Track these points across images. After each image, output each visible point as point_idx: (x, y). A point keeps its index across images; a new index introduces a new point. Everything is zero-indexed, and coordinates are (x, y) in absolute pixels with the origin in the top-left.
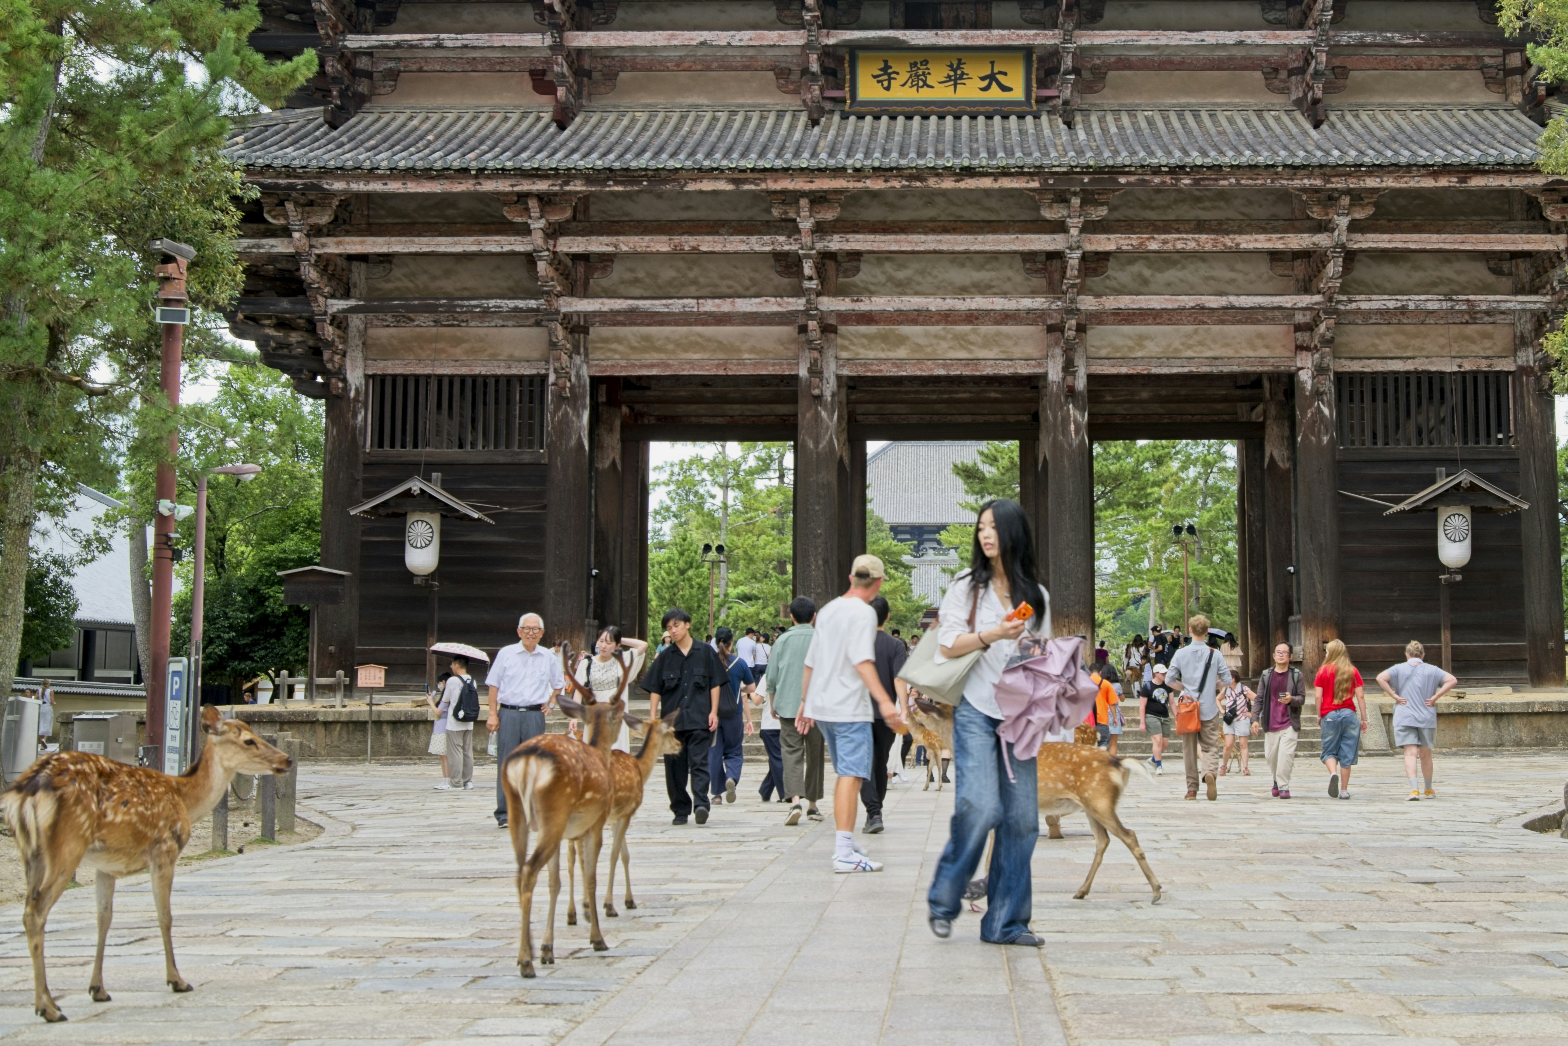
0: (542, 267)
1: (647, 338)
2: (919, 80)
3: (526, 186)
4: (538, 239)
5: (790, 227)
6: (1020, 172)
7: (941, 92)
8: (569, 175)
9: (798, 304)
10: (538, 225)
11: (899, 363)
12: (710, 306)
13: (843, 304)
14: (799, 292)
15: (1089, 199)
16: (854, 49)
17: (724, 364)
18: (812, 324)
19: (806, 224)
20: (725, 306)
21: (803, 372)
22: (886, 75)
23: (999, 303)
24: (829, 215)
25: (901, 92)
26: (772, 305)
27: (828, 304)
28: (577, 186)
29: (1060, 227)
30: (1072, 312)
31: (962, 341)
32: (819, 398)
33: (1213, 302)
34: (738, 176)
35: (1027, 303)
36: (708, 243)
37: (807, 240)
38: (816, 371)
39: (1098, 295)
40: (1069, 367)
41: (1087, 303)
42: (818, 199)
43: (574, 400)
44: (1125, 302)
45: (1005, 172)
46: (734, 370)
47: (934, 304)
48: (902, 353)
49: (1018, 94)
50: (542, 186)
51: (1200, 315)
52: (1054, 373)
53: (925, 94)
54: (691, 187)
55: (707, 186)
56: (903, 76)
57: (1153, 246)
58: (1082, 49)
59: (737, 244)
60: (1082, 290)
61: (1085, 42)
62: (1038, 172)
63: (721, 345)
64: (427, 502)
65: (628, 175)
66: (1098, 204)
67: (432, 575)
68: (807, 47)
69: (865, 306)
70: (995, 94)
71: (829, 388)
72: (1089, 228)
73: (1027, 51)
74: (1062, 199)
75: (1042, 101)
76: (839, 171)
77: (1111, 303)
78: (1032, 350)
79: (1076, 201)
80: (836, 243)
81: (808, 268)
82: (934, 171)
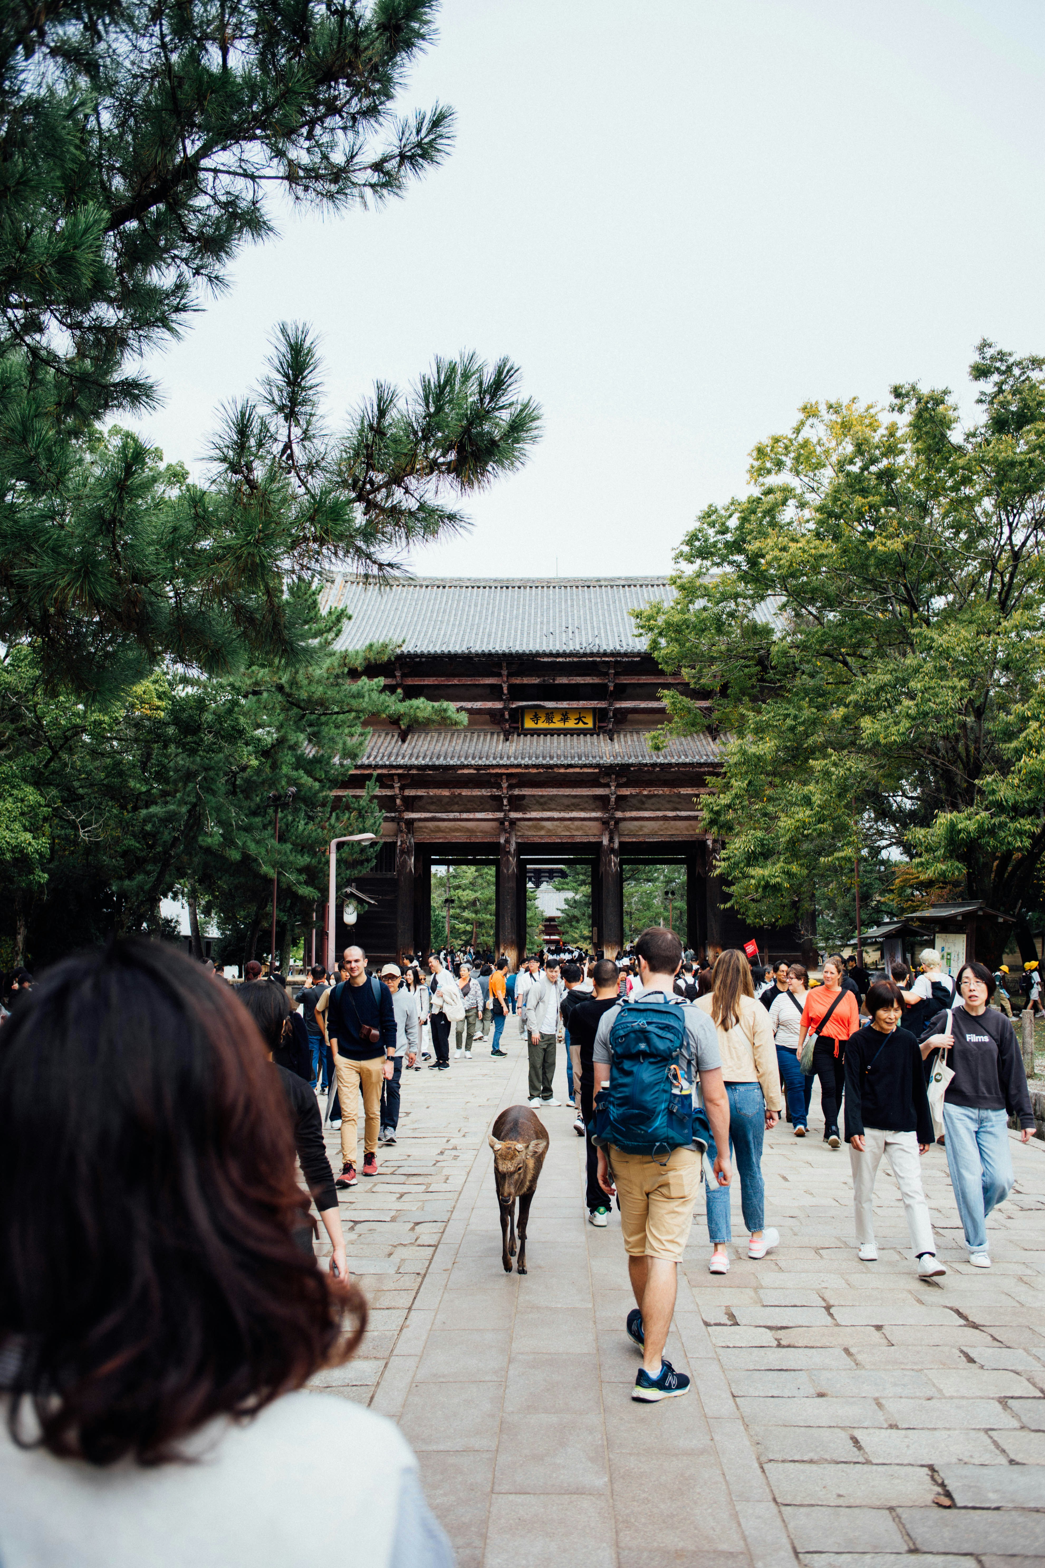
0: (398, 801)
1: (438, 827)
2: (549, 719)
3: (393, 772)
4: (397, 791)
5: (499, 787)
6: (591, 766)
7: (560, 725)
8: (412, 767)
9: (500, 815)
10: (397, 785)
11: (541, 837)
12: (465, 816)
13: (519, 815)
14: (501, 810)
15: (618, 775)
16: (522, 710)
17: (470, 838)
18: (507, 823)
19: (505, 785)
20: (471, 816)
21: (502, 841)
22: (536, 719)
23: (583, 815)
24: (514, 781)
25: (542, 725)
26: (490, 815)
27: (513, 815)
28: (414, 772)
29: (607, 785)
30: (612, 818)
31: (568, 829)
32: (509, 852)
33: (670, 814)
34: (478, 768)
35: (594, 815)
36: (465, 792)
37: (505, 791)
38: (507, 841)
39: (623, 811)
40: (611, 840)
41: (619, 814)
42: (509, 776)
43: (408, 853)
44: (634, 814)
45: (585, 766)
46: (473, 840)
47: (556, 815)
48: (542, 833)
49: (590, 725)
50: (400, 771)
51: (665, 818)
52: (605, 842)
53: (552, 726)
54: (460, 772)
55: (466, 771)
56: (543, 719)
57: (645, 793)
58: (616, 709)
59: (477, 792)
60: (617, 810)
61: (618, 706)
62: (598, 766)
63: (468, 830)
64: (352, 895)
65: (434, 767)
66: (622, 776)
67: (354, 925)
68: (504, 708)
69: (528, 816)
70: (581, 725)
71: (513, 848)
72: (619, 786)
73: (594, 710)
74: (608, 775)
75: (600, 728)
76: (519, 766)
77: (628, 814)
78: (596, 832)
79: (613, 776)
80: (516, 792)
81: (505, 802)
82: (557, 766)
